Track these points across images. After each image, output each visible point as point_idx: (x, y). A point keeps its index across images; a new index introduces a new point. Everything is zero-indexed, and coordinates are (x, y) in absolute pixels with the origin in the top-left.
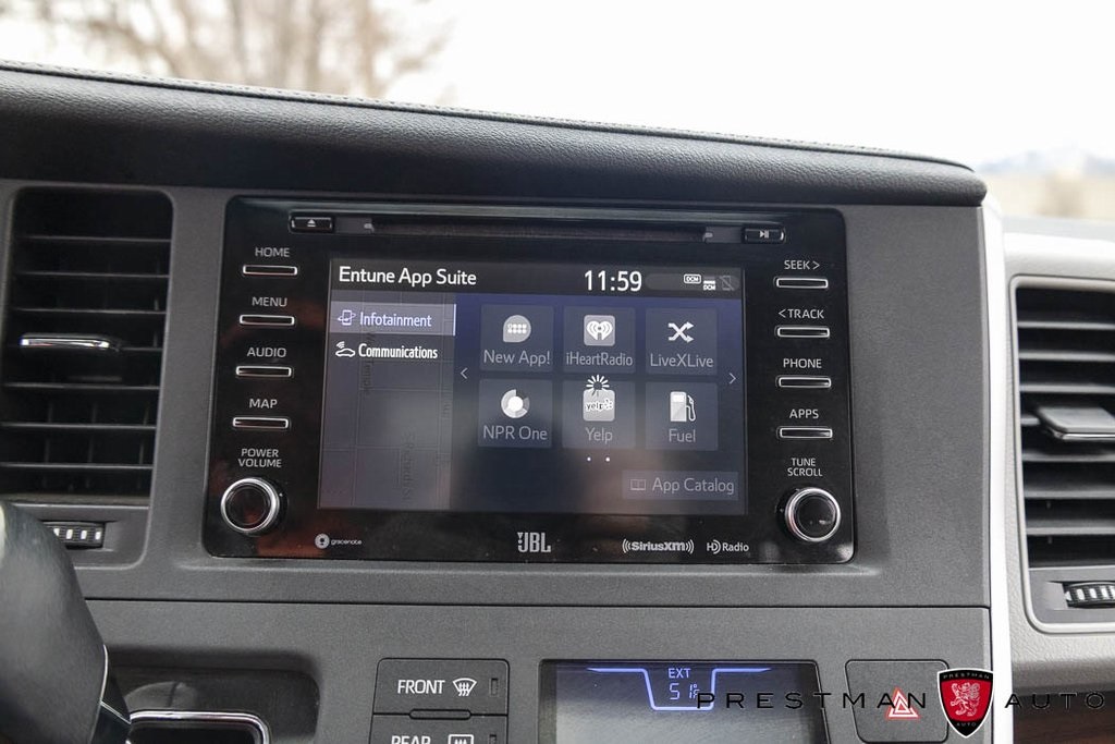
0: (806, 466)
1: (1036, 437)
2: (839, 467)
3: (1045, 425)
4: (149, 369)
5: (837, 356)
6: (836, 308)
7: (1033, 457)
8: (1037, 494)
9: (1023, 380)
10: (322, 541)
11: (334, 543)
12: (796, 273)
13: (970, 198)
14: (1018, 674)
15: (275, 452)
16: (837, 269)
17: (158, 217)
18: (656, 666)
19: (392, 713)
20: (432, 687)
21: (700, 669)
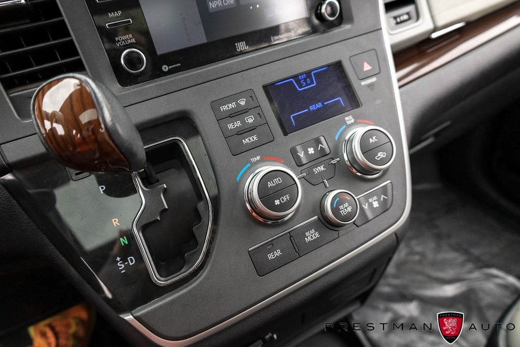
10: (165, 68)
11: (170, 67)
15: (131, 36)
18: (295, 77)
19: (222, 119)
20: (232, 106)
21: (308, 74)
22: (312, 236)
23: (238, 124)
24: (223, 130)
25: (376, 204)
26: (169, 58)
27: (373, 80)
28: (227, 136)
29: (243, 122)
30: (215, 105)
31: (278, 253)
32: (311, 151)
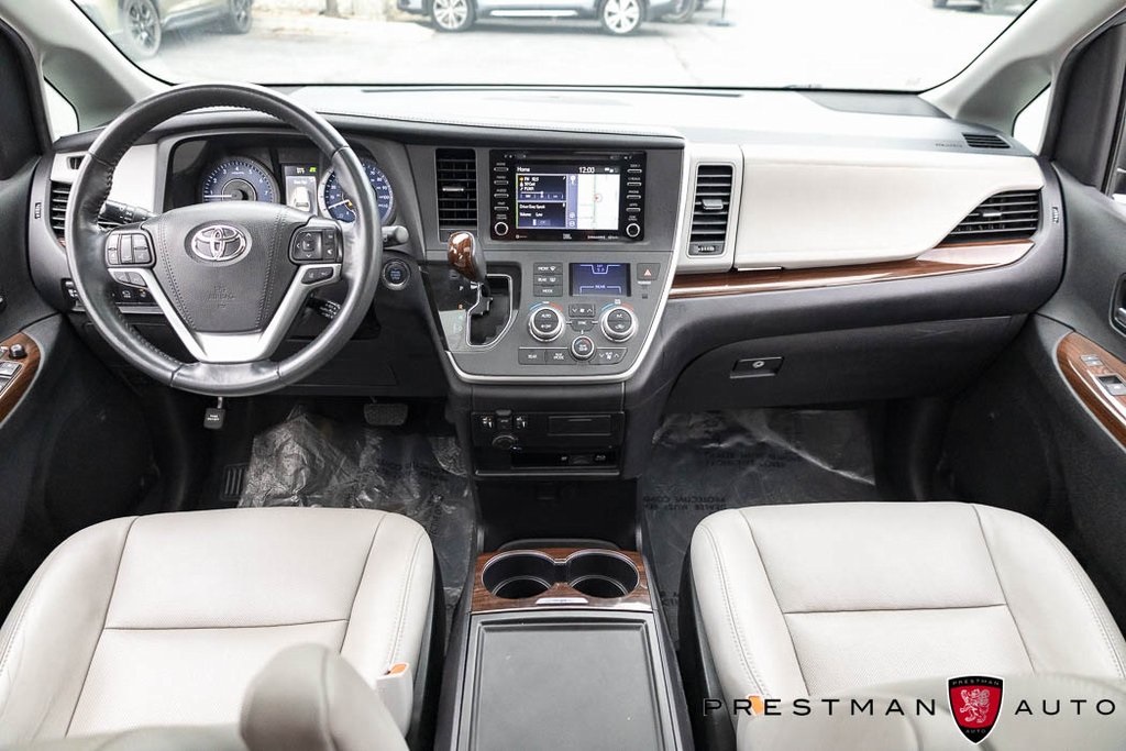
0: (633, 218)
1: (697, 208)
2: (641, 218)
3: (702, 205)
4: (473, 195)
5: (642, 190)
6: (643, 177)
7: (697, 213)
8: (696, 223)
9: (698, 191)
10: (518, 237)
11: (521, 237)
12: (634, 169)
13: (681, 148)
14: (678, 267)
15: (506, 216)
16: (643, 167)
17: (472, 155)
18: (595, 264)
19: (537, 274)
20: (546, 268)
21: (605, 265)
22: (558, 356)
23: (545, 280)
24: (535, 280)
25: (609, 357)
26: (521, 232)
27: (649, 283)
28: (536, 284)
29: (548, 280)
30: (536, 265)
31: (535, 356)
32: (582, 310)
